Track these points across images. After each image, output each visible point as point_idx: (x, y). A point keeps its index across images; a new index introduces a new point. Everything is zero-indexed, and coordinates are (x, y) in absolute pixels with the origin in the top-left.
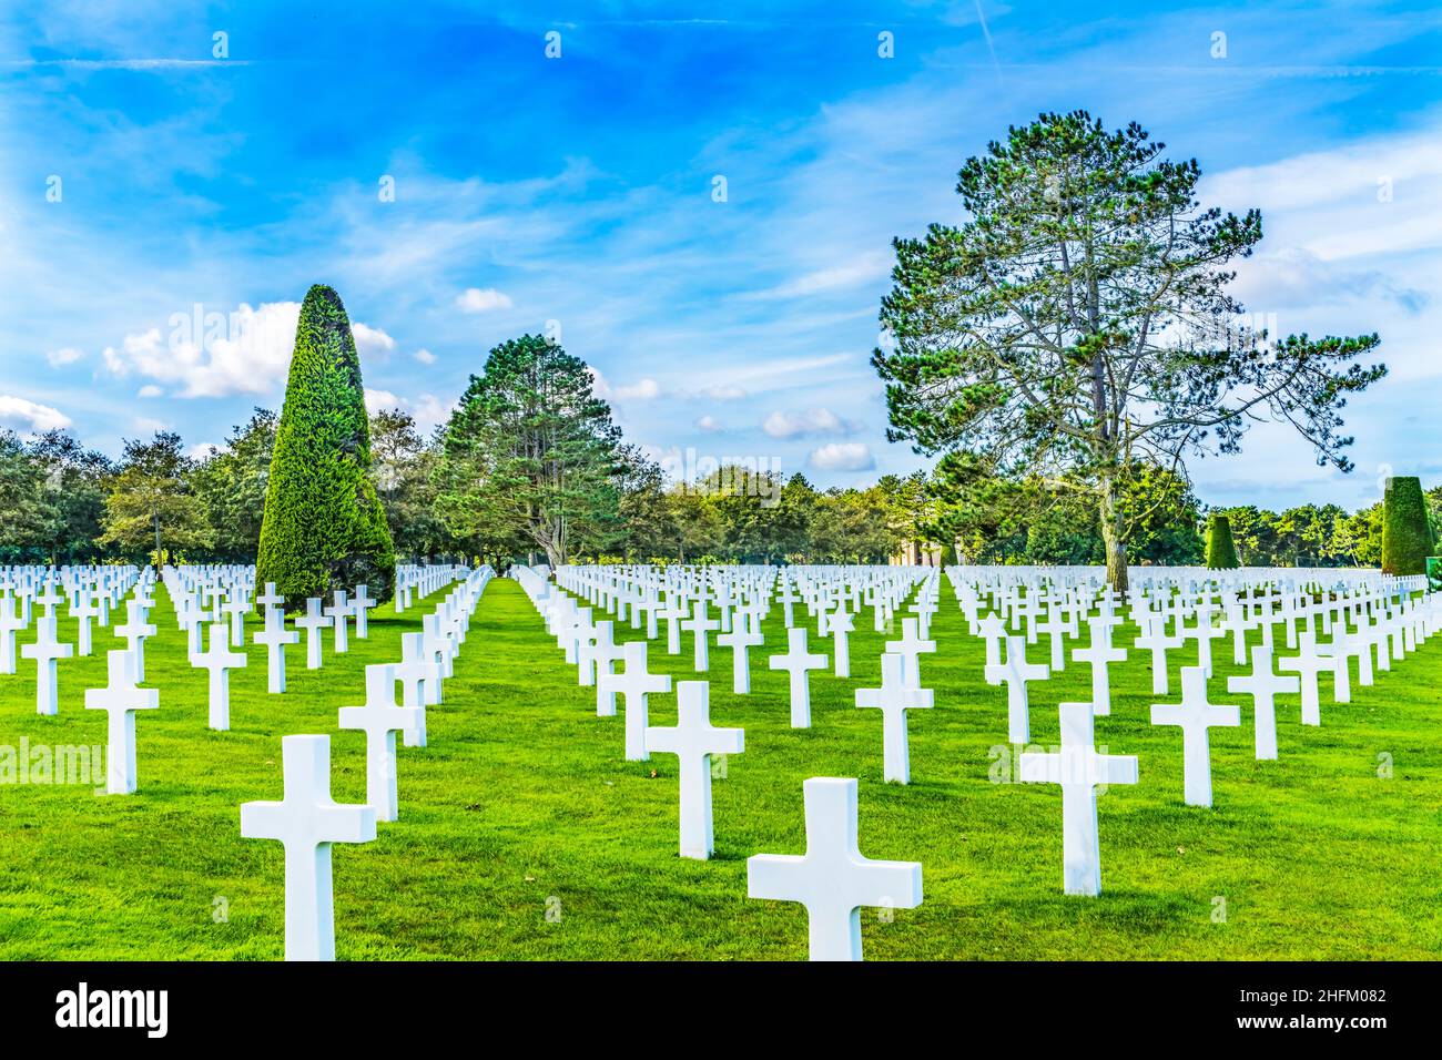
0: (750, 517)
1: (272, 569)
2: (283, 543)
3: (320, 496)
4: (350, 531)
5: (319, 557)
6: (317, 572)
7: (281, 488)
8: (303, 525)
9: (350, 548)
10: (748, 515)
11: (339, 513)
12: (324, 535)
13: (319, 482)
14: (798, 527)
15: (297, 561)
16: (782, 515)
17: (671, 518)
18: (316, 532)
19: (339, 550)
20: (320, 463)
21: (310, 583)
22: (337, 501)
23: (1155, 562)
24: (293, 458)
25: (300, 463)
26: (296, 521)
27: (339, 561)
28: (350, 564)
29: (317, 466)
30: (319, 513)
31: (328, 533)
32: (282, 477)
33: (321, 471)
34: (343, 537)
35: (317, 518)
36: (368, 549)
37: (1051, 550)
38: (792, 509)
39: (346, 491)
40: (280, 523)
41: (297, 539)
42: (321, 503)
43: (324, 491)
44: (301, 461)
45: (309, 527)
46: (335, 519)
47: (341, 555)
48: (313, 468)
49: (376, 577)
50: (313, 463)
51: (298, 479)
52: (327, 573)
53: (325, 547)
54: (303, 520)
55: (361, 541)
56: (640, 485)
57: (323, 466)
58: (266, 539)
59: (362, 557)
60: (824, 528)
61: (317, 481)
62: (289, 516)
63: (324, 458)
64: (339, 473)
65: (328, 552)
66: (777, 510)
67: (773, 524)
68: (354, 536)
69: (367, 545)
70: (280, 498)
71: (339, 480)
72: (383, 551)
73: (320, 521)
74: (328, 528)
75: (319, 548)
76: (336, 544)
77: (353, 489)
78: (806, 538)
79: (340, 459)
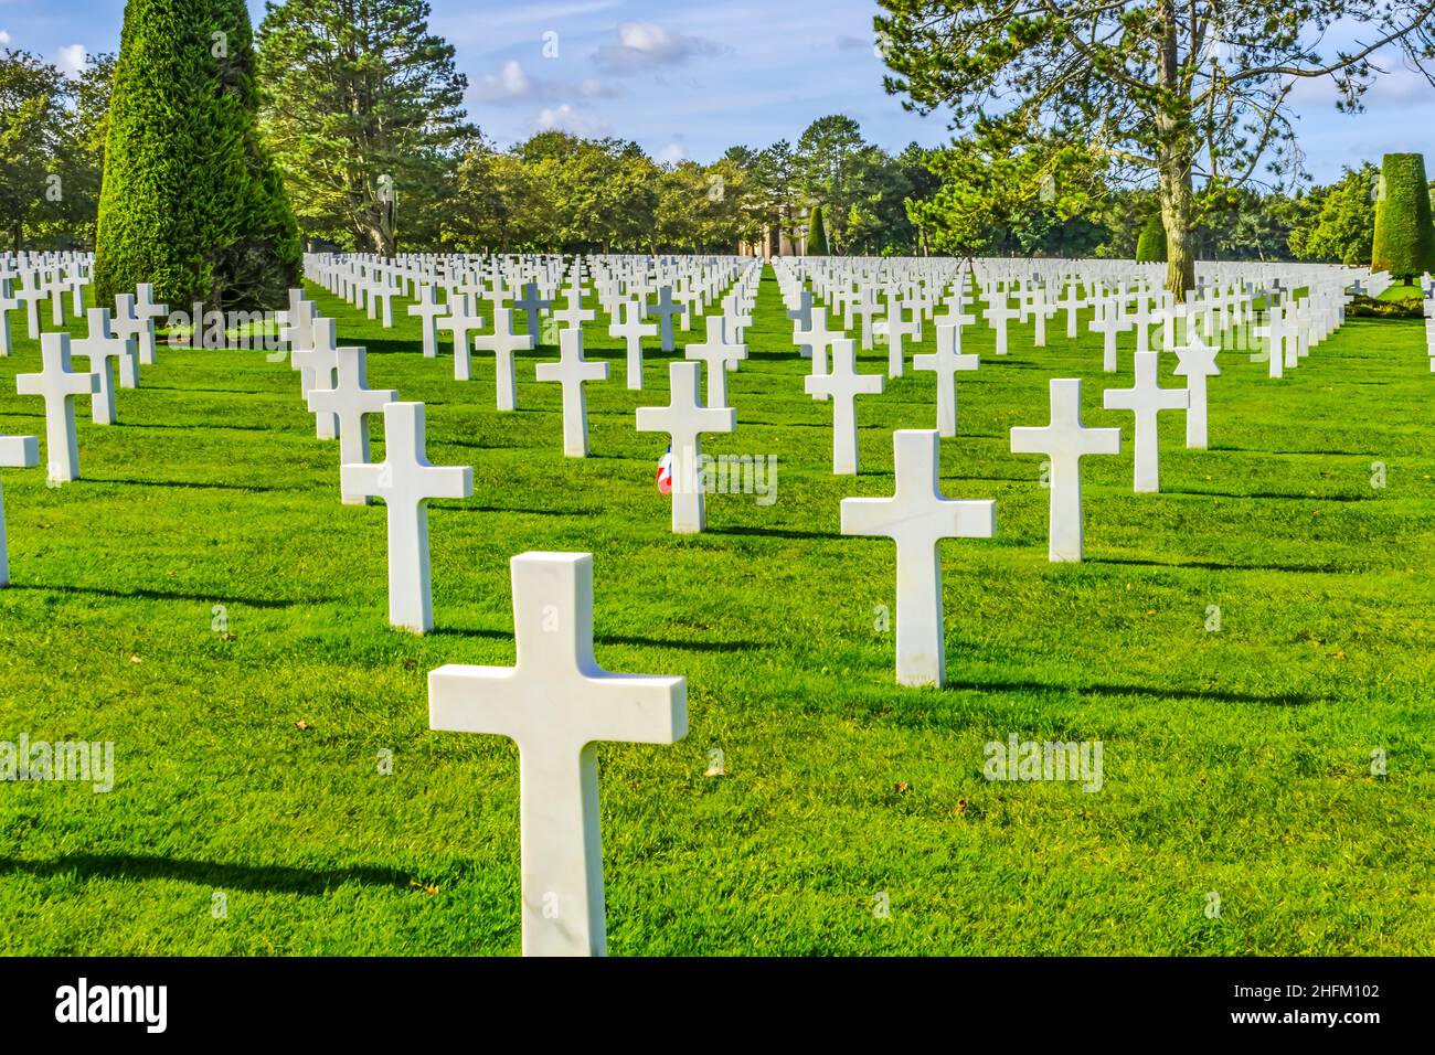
0: (587, 195)
1: (124, 261)
2: (139, 222)
3: (194, 150)
4: (239, 205)
5: (197, 244)
6: (194, 267)
7: (131, 137)
8: (170, 195)
9: (241, 231)
10: (584, 192)
11: (223, 178)
12: (202, 211)
13: (191, 129)
14: (644, 208)
15: (164, 250)
16: (625, 192)
17: (497, 196)
18: (190, 206)
19: (226, 232)
20: (190, 99)
21: (185, 283)
22: (221, 158)
23: (1050, 252)
24: (149, 92)
25: (159, 100)
26: (159, 188)
27: (225, 251)
28: (241, 256)
29: (186, 104)
30: (194, 177)
31: (209, 208)
32: (132, 120)
33: (193, 112)
34: (231, 214)
35: (191, 185)
36: (267, 231)
37: (966, 238)
38: (638, 186)
39: (231, 144)
40: (132, 191)
41: (162, 216)
42: (196, 161)
43: (200, 143)
44: (162, 95)
45: (179, 197)
46: (217, 187)
47: (229, 242)
48: (181, 106)
49: (275, 275)
50: (181, 99)
51: (158, 124)
52: (209, 268)
53: (205, 229)
54: (170, 187)
55: (256, 220)
56: (456, 154)
57: (195, 104)
58: (109, 217)
59: (257, 245)
60: (675, 208)
61: (187, 126)
62: (147, 180)
63: (197, 92)
64: (220, 115)
65: (210, 237)
66: (621, 186)
67: (615, 205)
68: (248, 210)
69: (264, 226)
70: (131, 154)
71: (220, 126)
72: (285, 235)
73: (196, 189)
74: (209, 200)
75: (197, 230)
76: (221, 224)
77: (240, 141)
78: (653, 221)
79: (219, 94)
